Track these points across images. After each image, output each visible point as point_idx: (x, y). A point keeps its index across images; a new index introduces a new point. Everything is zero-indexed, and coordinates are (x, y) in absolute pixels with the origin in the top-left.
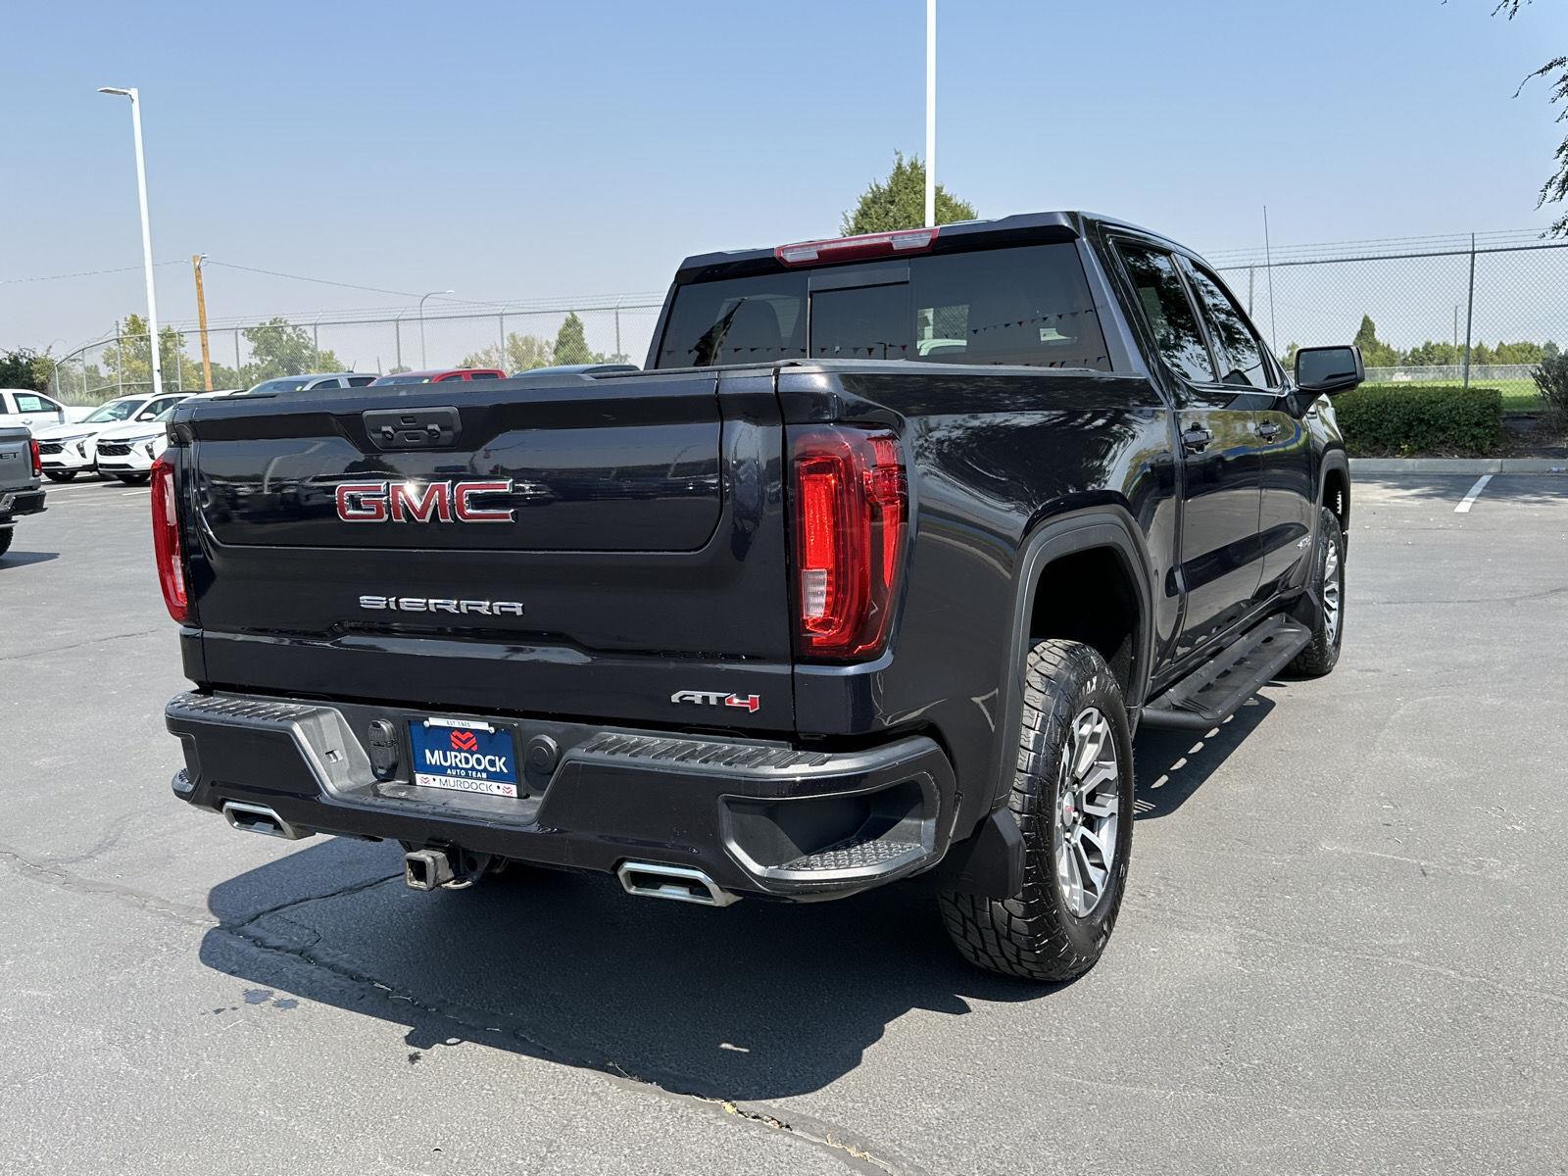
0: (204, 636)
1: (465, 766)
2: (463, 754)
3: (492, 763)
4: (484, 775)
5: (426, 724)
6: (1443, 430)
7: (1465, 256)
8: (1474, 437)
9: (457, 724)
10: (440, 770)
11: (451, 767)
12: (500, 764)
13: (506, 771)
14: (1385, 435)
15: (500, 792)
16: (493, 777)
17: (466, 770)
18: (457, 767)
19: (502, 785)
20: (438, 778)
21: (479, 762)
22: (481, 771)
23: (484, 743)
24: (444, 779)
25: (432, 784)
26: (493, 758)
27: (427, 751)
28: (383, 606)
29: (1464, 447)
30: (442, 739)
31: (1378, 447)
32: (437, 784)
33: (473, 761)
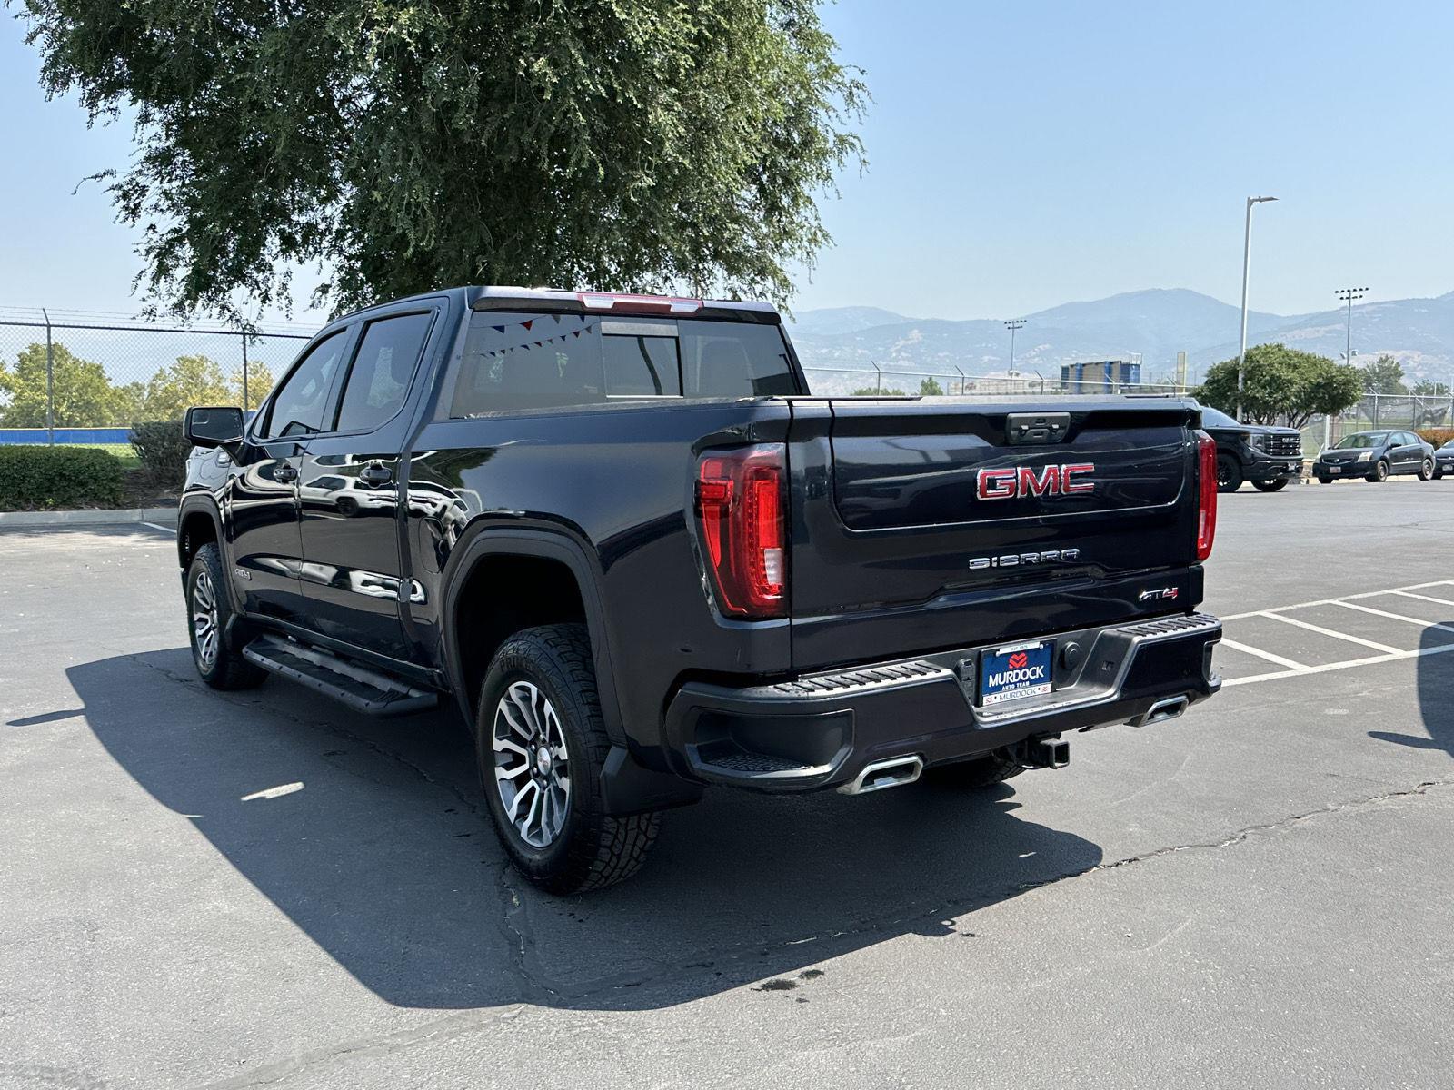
0: (793, 623)
1: (1015, 680)
2: (1015, 672)
3: (1034, 673)
4: (1028, 683)
5: (998, 654)
6: (83, 484)
7: (41, 328)
8: (112, 490)
9: (1018, 648)
10: (998, 688)
11: (1005, 685)
12: (1039, 671)
13: (1042, 675)
14: (28, 489)
15: (1040, 692)
16: (1032, 682)
17: (1015, 683)
18: (1010, 683)
19: (1042, 687)
20: (998, 696)
21: (1025, 674)
22: (1025, 681)
23: (1032, 658)
24: (1003, 695)
25: (995, 701)
26: (1034, 668)
27: (991, 676)
28: (987, 565)
29: (102, 500)
30: (1003, 664)
31: (22, 501)
32: (998, 700)
33: (1021, 675)
